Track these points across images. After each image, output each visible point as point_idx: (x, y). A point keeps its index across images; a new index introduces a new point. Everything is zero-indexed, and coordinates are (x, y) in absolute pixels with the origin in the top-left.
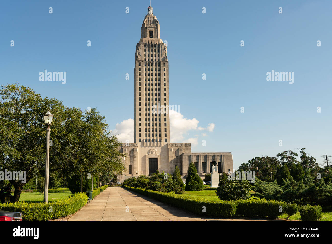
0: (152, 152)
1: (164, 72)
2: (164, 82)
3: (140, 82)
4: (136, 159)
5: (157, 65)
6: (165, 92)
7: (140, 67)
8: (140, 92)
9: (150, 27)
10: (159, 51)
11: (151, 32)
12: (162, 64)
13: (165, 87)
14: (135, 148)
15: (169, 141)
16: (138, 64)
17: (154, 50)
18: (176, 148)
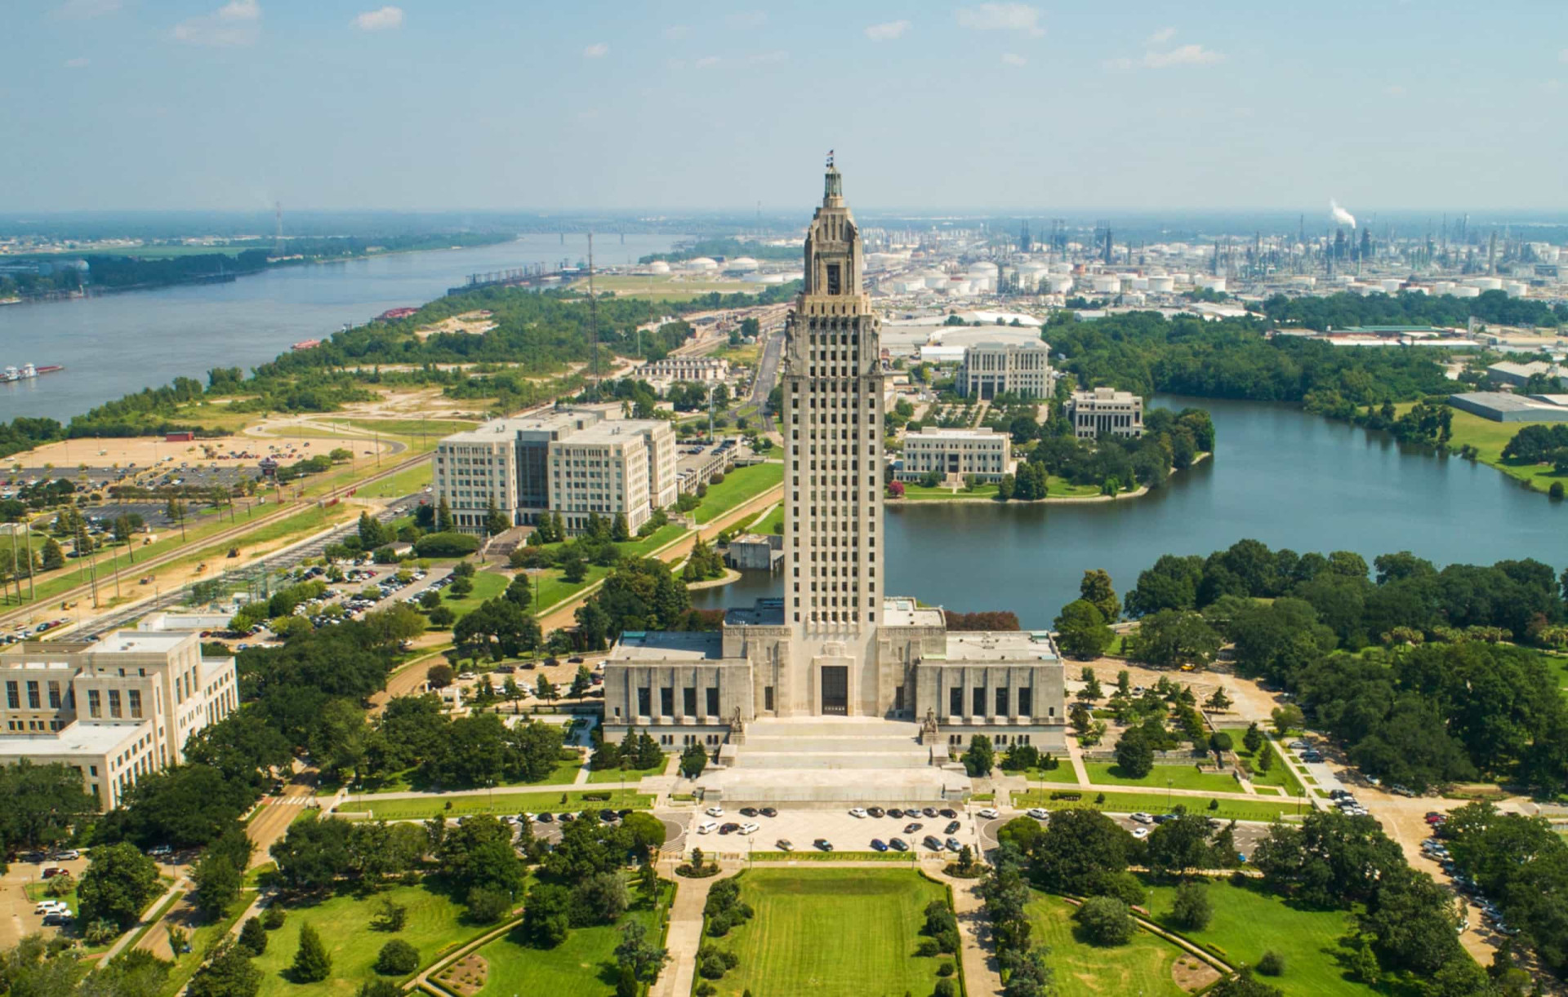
0: (831, 652)
1: (871, 411)
2: (871, 442)
3: (796, 443)
4: (784, 670)
5: (850, 389)
6: (872, 473)
7: (795, 396)
8: (797, 473)
9: (829, 255)
10: (855, 341)
11: (833, 270)
12: (864, 386)
13: (872, 458)
14: (782, 639)
15: (882, 620)
16: (790, 387)
17: (839, 338)
18: (902, 640)
